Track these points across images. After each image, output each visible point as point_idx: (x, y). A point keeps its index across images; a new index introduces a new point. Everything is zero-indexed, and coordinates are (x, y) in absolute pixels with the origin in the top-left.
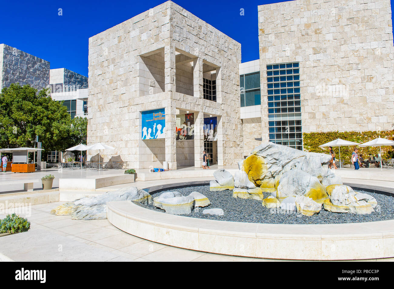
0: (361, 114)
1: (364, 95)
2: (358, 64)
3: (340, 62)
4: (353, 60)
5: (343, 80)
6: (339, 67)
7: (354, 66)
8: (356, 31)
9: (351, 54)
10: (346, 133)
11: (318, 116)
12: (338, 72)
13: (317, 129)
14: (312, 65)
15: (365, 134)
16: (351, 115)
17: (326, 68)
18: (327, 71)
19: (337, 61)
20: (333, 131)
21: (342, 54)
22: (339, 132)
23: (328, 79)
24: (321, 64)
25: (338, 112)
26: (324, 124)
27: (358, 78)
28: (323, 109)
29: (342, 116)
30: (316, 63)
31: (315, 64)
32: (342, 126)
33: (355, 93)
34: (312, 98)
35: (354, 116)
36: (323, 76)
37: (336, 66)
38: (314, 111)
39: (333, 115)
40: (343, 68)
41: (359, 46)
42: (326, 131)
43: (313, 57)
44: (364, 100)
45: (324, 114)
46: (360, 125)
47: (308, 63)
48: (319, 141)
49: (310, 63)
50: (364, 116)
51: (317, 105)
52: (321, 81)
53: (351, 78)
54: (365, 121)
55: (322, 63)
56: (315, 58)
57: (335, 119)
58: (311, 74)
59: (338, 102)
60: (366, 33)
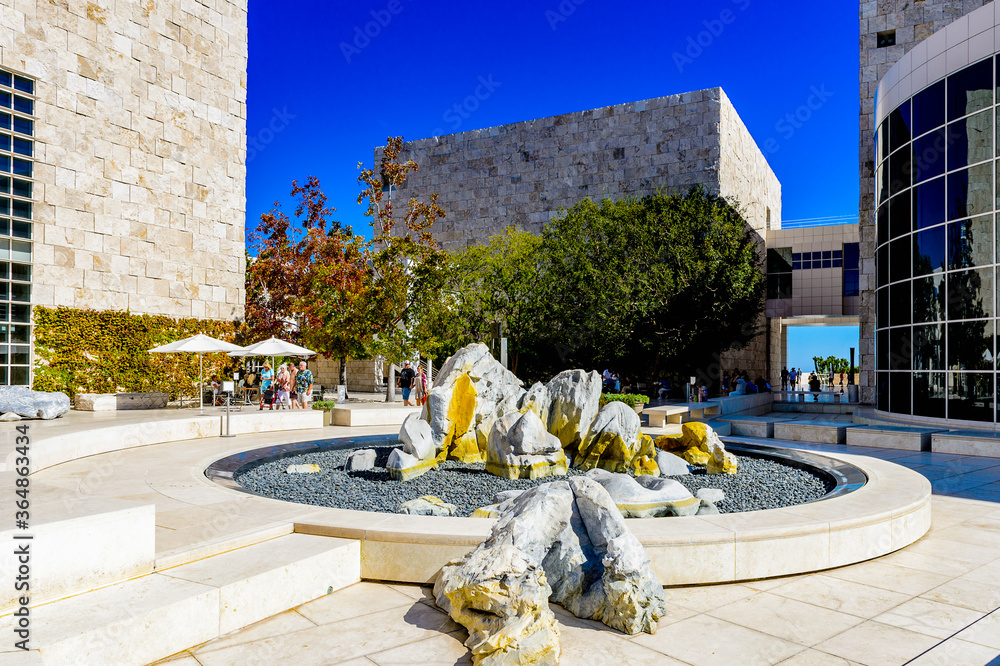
0: (180, 276)
1: (190, 230)
2: (181, 148)
3: (143, 126)
4: (173, 134)
5: (148, 177)
6: (140, 137)
7: (174, 151)
8: (184, 64)
9: (170, 116)
10: (146, 317)
11: (83, 262)
12: (138, 151)
13: (75, 299)
14: (74, 105)
15: (184, 324)
16: (159, 272)
17: (109, 130)
18: (112, 139)
19: (137, 122)
20: (117, 310)
21: (150, 110)
22: (131, 315)
23: (113, 164)
24: (97, 113)
25: (132, 261)
26: (94, 285)
27: (179, 182)
28: (95, 244)
29: (140, 272)
30: (86, 103)
31: (82, 108)
32: (137, 300)
33: (172, 220)
34: (69, 204)
35: (167, 276)
36: (100, 147)
37: (134, 135)
38: (70, 246)
39: (118, 265)
40: (150, 146)
41: (185, 104)
42: (100, 307)
43: (76, 84)
44: (189, 242)
45: (96, 259)
46: (178, 303)
47: (63, 96)
48: (82, 336)
49: (69, 97)
50: (185, 280)
51: (79, 228)
52: (95, 162)
53: (165, 177)
54: (187, 294)
55: (100, 110)
56: (84, 89)
57: (122, 277)
58: (70, 132)
59: (132, 234)
60: (201, 77)
